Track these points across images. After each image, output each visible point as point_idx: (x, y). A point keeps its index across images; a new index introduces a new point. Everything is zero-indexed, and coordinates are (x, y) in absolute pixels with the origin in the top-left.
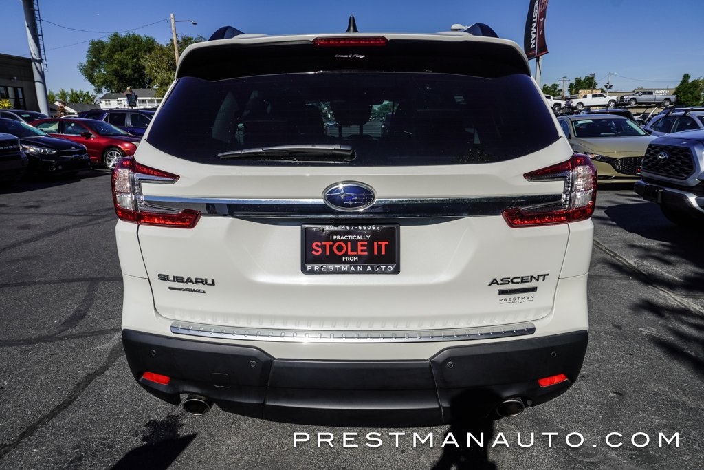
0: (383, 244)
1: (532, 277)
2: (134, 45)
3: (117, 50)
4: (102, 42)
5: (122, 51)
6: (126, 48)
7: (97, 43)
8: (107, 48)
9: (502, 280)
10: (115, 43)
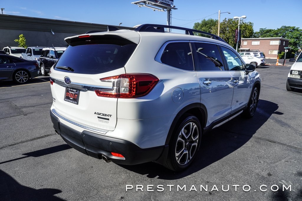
0: (76, 95)
1: (106, 114)
2: (210, 24)
3: (204, 26)
4: (198, 23)
5: (205, 26)
6: (207, 25)
7: (197, 24)
8: (200, 25)
9: (97, 113)
10: (203, 23)
